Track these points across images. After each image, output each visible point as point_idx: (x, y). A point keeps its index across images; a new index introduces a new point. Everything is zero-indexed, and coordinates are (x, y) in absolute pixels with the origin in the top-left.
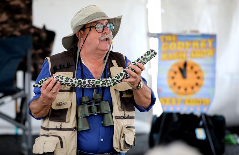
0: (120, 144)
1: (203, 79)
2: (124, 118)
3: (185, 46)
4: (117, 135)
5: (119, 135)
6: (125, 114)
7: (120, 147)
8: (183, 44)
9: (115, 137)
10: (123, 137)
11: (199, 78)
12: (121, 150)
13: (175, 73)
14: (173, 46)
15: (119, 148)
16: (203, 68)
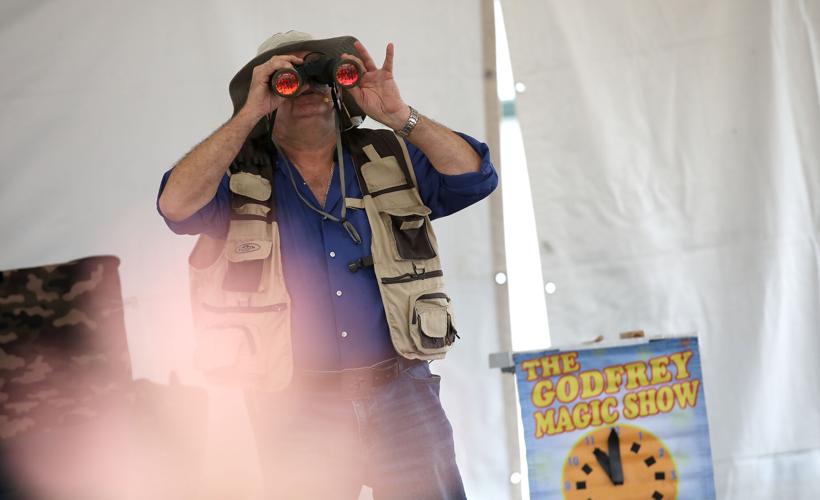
0: (412, 341)
1: (674, 478)
2: (413, 277)
3: (606, 385)
4: (398, 320)
5: (402, 321)
6: (415, 268)
7: (415, 347)
8: (598, 377)
9: (394, 327)
10: (414, 323)
11: (660, 476)
12: (421, 353)
13: (587, 469)
14: (567, 388)
15: (411, 350)
16: (670, 445)
